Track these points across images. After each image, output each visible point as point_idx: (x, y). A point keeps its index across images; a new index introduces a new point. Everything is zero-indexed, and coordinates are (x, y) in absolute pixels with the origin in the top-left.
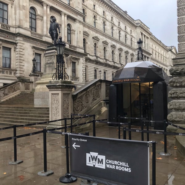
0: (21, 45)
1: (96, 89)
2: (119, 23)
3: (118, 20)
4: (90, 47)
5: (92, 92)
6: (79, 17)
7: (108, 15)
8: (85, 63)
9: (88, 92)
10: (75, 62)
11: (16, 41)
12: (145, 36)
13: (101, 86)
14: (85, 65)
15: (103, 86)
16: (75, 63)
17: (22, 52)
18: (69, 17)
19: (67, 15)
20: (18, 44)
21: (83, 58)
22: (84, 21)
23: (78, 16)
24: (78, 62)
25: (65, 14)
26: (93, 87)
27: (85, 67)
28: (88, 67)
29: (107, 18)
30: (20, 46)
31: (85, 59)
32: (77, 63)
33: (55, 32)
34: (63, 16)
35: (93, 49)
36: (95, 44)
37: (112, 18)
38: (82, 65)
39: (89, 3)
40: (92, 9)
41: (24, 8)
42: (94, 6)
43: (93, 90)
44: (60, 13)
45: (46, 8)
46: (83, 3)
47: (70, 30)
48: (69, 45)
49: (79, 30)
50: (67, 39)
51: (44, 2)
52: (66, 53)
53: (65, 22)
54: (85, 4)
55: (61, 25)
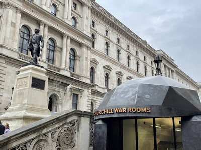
1: (66, 129)
2: (137, 52)
3: (135, 49)
4: (99, 77)
5: (56, 135)
6: (86, 41)
7: (123, 43)
8: (91, 96)
9: (44, 135)
10: (77, 93)
12: (169, 69)
13: (79, 125)
14: (90, 98)
15: (85, 123)
16: (77, 95)
18: (73, 40)
21: (88, 89)
22: (93, 46)
24: (82, 94)
25: (68, 37)
26: (57, 126)
27: (90, 101)
28: (96, 102)
29: (122, 46)
31: (91, 91)
32: (80, 96)
33: (35, 46)
34: (65, 39)
35: (103, 80)
36: (106, 74)
37: (128, 46)
38: (87, 98)
39: (101, 28)
40: (103, 34)
41: (13, 24)
42: (107, 31)
43: (58, 131)
44: (62, 35)
45: (43, 27)
46: (93, 27)
47: (74, 56)
48: (71, 73)
49: (85, 56)
50: (68, 66)
51: (41, 20)
52: (66, 82)
53: (67, 45)
54: (95, 29)
55: (62, 49)
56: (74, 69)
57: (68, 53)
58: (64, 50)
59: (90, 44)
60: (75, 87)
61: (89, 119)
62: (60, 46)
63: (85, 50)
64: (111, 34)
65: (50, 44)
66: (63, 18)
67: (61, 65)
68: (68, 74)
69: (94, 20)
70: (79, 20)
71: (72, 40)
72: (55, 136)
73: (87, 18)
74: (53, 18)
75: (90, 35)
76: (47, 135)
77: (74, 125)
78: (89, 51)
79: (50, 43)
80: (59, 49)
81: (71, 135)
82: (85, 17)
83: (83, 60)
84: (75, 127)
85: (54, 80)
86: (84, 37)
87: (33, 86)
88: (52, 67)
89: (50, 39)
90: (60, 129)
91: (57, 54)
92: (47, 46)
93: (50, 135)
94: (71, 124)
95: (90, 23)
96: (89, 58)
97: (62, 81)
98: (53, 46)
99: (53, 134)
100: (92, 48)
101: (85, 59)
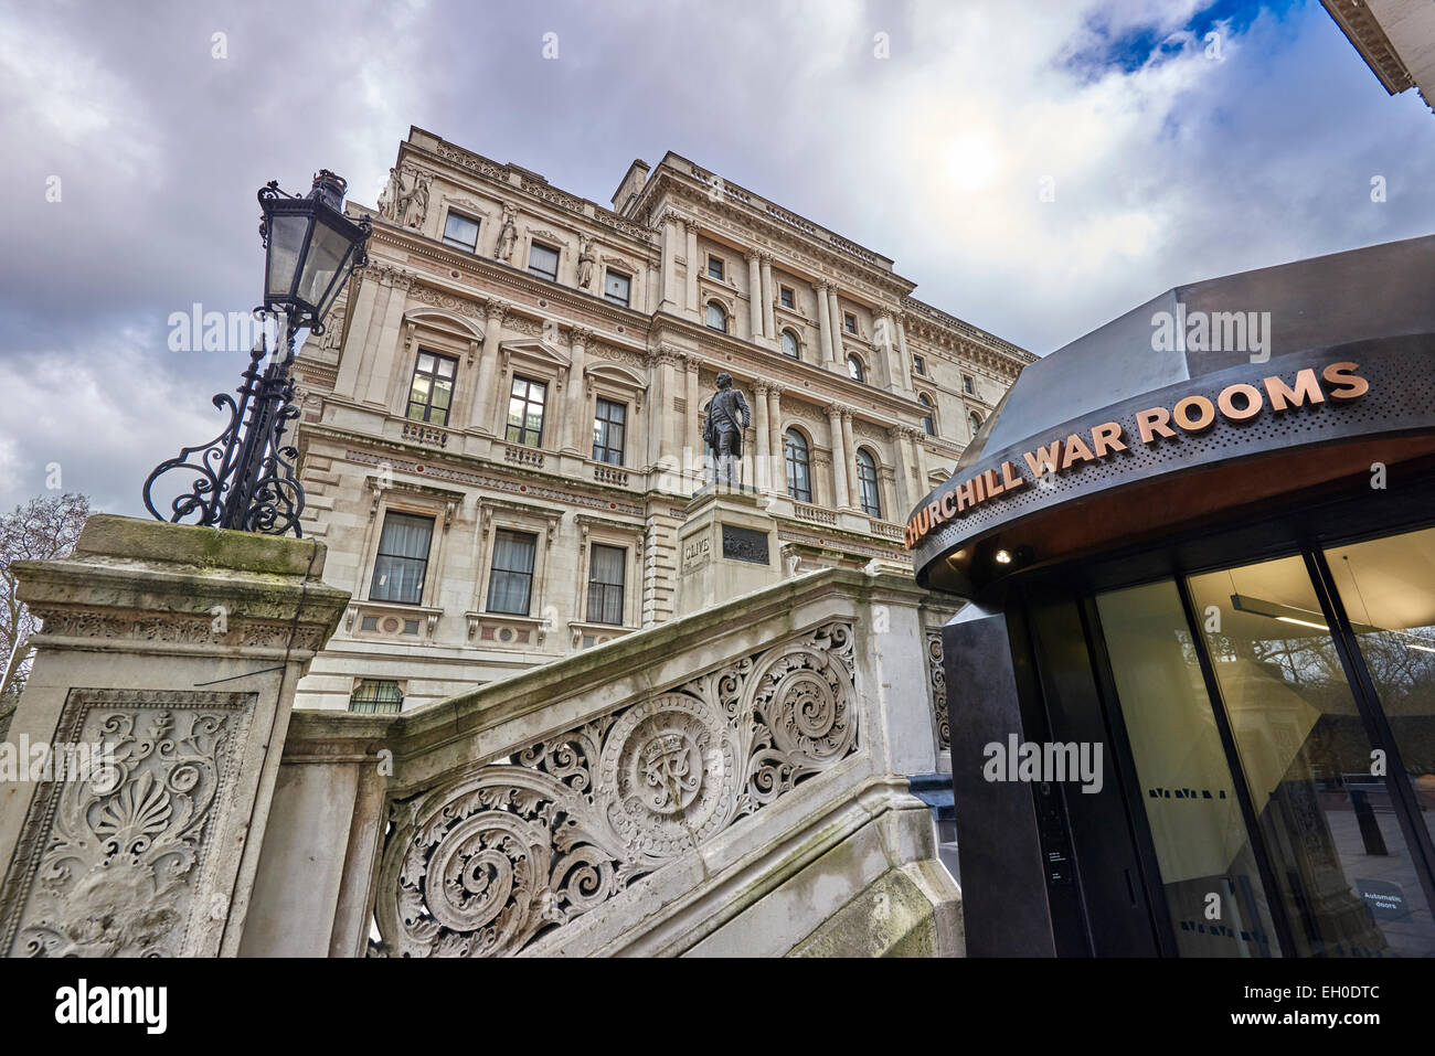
0: (664, 531)
1: (795, 663)
6: (902, 416)
11: (647, 519)
13: (864, 641)
17: (666, 557)
19: (853, 418)
20: (652, 529)
22: (932, 432)
23: (899, 413)
25: (843, 413)
26: (745, 645)
30: (657, 535)
33: (723, 428)
34: (836, 422)
39: (945, 372)
40: (959, 390)
41: (681, 405)
42: (967, 379)
43: (755, 673)
44: (823, 412)
45: (765, 398)
46: (919, 375)
47: (874, 470)
48: (871, 523)
49: (908, 464)
50: (857, 502)
51: (755, 381)
52: (858, 552)
53: (846, 441)
54: (928, 378)
55: (830, 453)
56: (878, 509)
57: (852, 462)
58: (839, 454)
59: (918, 425)
60: (891, 564)
61: (914, 614)
62: (824, 446)
63: (905, 444)
64: (984, 386)
65: (792, 446)
66: (820, 362)
67: (834, 501)
68: (863, 527)
69: (920, 353)
70: (870, 360)
71: (860, 423)
72: (738, 694)
73: (896, 349)
74: (790, 365)
75: (914, 398)
76: (692, 688)
77: (836, 645)
78: (920, 448)
79: (793, 440)
80: (822, 456)
81: (826, 689)
82: (890, 349)
83: (904, 477)
84: (843, 651)
85: (819, 550)
86: (896, 405)
87: (728, 552)
88: (807, 510)
89: (792, 429)
90: (765, 664)
91: (819, 470)
92: (784, 450)
93: (710, 690)
94: (820, 636)
95: (908, 363)
96: (922, 469)
97: (844, 549)
98: (802, 449)
99: (726, 686)
100: (928, 438)
101: (908, 473)
